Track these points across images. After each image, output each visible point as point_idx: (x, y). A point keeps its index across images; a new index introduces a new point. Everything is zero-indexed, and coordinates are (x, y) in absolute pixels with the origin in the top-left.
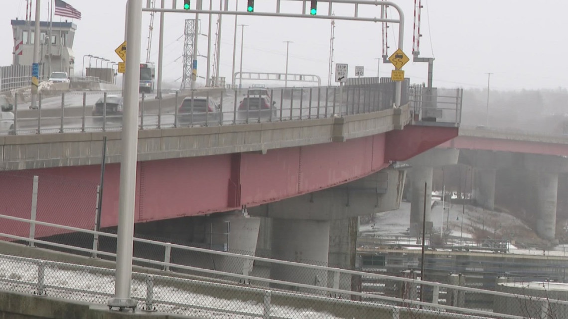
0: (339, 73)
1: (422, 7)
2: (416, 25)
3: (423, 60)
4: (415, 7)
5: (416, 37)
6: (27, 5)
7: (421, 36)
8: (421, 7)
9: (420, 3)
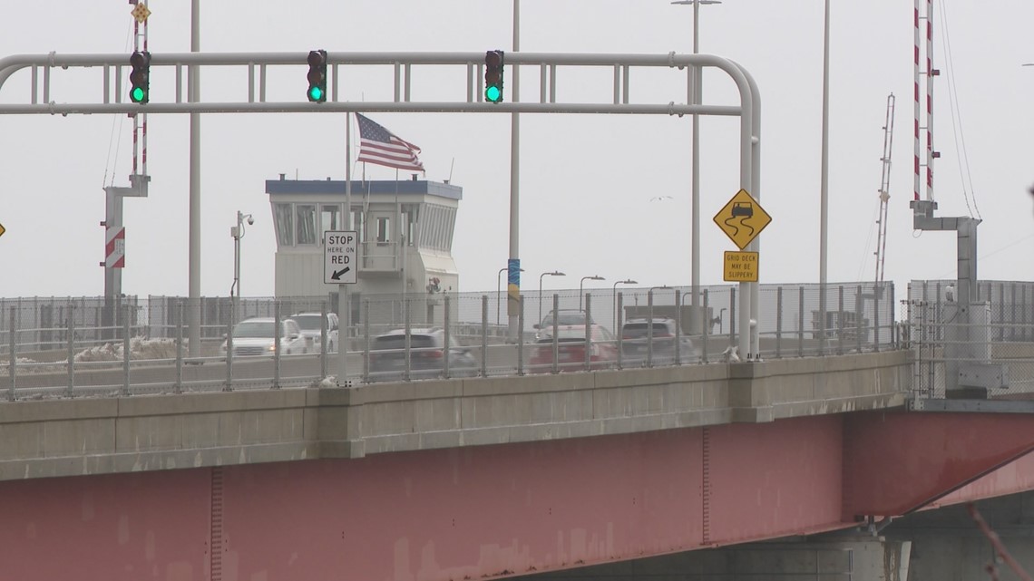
0: (334, 259)
1: (937, 73)
2: (921, 125)
3: (944, 224)
4: (917, 73)
5: (923, 160)
6: (136, 131)
7: (937, 155)
8: (933, 73)
9: (929, 61)
